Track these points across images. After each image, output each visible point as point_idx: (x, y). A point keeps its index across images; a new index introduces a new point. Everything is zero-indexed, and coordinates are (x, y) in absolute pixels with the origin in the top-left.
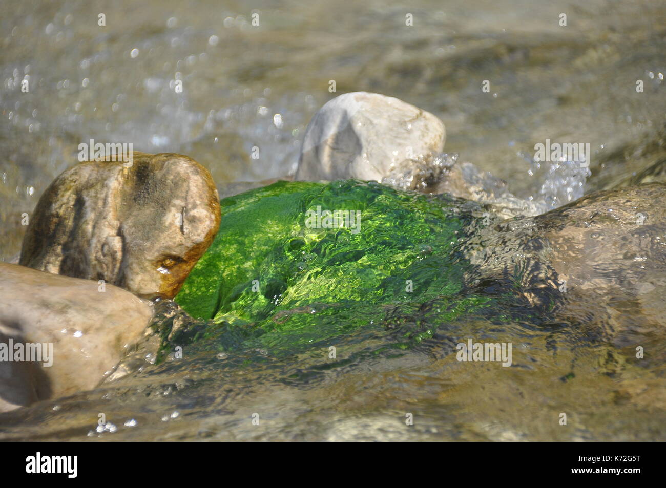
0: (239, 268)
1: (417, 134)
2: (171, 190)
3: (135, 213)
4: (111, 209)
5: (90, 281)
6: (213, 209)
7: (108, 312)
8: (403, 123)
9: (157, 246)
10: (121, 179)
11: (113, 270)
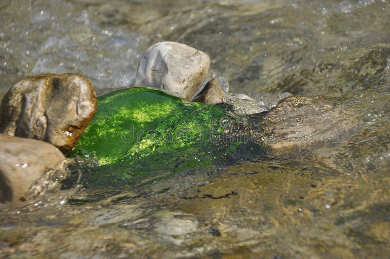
0: (107, 132)
1: (196, 62)
2: (71, 92)
3: (53, 104)
4: (40, 103)
5: (30, 139)
6: (93, 101)
7: (40, 155)
8: (189, 57)
9: (65, 121)
10: (45, 87)
11: (42, 134)
